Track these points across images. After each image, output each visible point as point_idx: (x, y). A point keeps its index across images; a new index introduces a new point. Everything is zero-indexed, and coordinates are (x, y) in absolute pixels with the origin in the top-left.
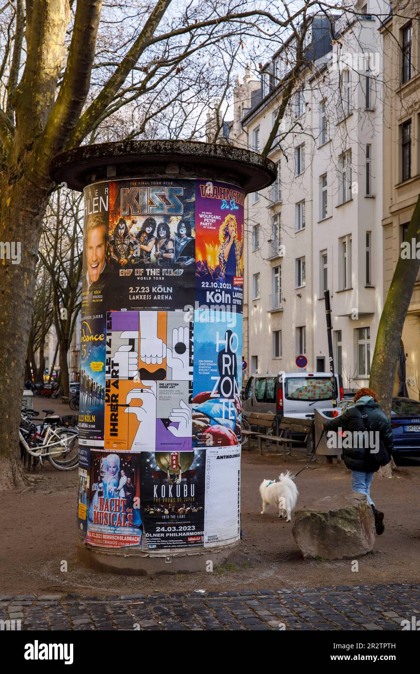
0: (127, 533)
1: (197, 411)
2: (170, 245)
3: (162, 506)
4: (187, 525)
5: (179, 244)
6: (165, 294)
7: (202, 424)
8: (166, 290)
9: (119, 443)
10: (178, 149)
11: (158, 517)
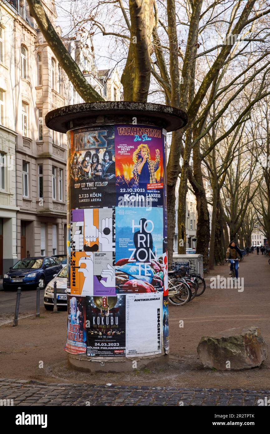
0: (80, 346)
1: (119, 270)
2: (99, 167)
3: (98, 330)
4: (113, 342)
5: (105, 166)
6: (97, 198)
7: (123, 279)
8: (98, 195)
9: (76, 290)
10: (94, 107)
11: (95, 337)
